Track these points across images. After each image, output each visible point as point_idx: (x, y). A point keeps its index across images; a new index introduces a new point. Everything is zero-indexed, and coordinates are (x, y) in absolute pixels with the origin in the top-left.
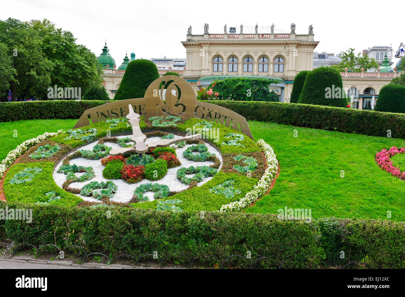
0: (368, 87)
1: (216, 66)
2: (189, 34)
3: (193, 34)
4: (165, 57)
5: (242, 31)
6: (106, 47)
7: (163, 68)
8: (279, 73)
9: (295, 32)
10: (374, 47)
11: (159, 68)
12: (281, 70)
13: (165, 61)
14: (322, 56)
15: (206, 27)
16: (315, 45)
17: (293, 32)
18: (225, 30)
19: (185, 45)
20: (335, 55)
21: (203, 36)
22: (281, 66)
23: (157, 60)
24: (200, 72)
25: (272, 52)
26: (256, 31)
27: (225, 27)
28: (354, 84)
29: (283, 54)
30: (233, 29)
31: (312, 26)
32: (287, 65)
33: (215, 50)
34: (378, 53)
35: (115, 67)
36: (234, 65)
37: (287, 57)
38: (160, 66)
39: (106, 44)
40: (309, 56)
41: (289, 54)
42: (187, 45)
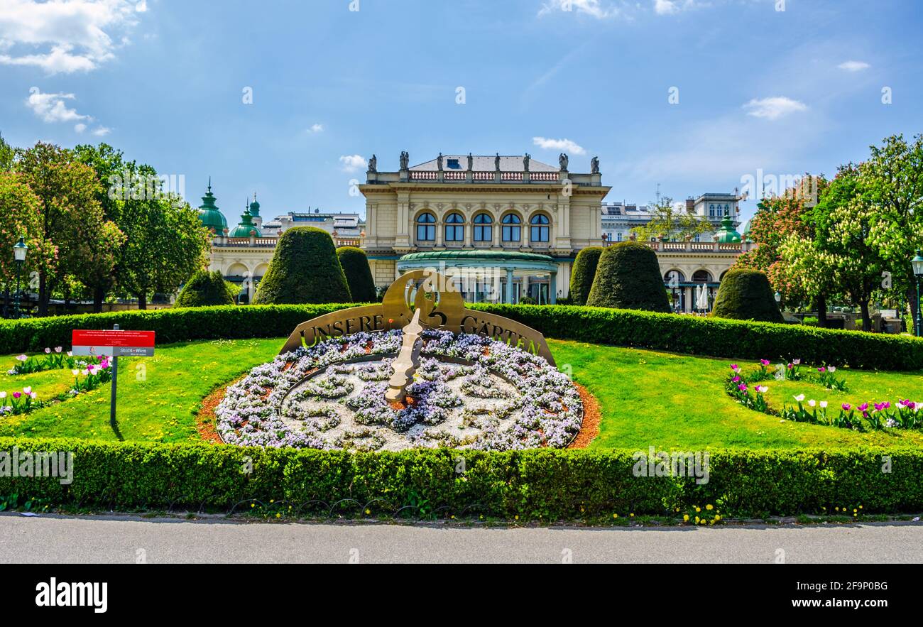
0: (700, 268)
1: (422, 230)
2: (372, 170)
3: (378, 171)
5: (470, 165)
6: (210, 194)
8: (540, 244)
9: (568, 169)
10: (705, 195)
12: (544, 237)
13: (317, 218)
14: (615, 211)
15: (404, 158)
16: (603, 192)
17: (564, 169)
18: (440, 165)
19: (364, 191)
20: (638, 209)
21: (398, 174)
22: (544, 231)
23: (300, 217)
24: (393, 242)
25: (527, 206)
26: (498, 168)
27: (440, 159)
28: (675, 263)
29: (547, 208)
30: (453, 163)
31: (597, 160)
32: (554, 229)
33: (420, 201)
34: (712, 207)
35: (226, 232)
37: (555, 214)
39: (210, 188)
40: (594, 212)
41: (557, 209)
42: (367, 190)
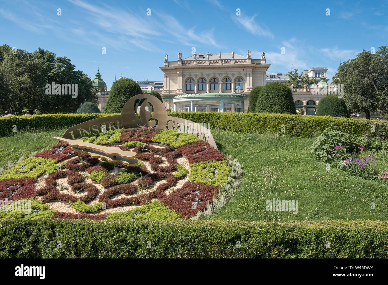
0: (310, 99)
1: (188, 86)
2: (167, 61)
3: (169, 61)
4: (147, 80)
5: (208, 57)
6: (98, 73)
7: (146, 89)
9: (251, 57)
11: (143, 89)
13: (147, 83)
14: (273, 77)
15: (180, 55)
16: (267, 67)
17: (249, 57)
18: (195, 57)
19: (163, 70)
22: (241, 85)
23: (141, 83)
25: (233, 74)
26: (220, 58)
27: (195, 55)
28: (299, 97)
30: (201, 57)
32: (245, 84)
33: (188, 73)
34: (316, 73)
35: (105, 89)
36: (203, 85)
37: (246, 78)
38: (143, 88)
39: (98, 71)
40: (263, 76)
41: (247, 75)
42: (165, 70)
